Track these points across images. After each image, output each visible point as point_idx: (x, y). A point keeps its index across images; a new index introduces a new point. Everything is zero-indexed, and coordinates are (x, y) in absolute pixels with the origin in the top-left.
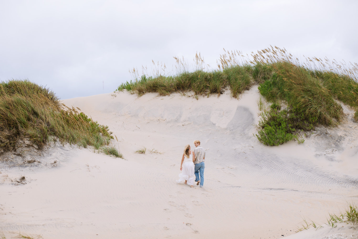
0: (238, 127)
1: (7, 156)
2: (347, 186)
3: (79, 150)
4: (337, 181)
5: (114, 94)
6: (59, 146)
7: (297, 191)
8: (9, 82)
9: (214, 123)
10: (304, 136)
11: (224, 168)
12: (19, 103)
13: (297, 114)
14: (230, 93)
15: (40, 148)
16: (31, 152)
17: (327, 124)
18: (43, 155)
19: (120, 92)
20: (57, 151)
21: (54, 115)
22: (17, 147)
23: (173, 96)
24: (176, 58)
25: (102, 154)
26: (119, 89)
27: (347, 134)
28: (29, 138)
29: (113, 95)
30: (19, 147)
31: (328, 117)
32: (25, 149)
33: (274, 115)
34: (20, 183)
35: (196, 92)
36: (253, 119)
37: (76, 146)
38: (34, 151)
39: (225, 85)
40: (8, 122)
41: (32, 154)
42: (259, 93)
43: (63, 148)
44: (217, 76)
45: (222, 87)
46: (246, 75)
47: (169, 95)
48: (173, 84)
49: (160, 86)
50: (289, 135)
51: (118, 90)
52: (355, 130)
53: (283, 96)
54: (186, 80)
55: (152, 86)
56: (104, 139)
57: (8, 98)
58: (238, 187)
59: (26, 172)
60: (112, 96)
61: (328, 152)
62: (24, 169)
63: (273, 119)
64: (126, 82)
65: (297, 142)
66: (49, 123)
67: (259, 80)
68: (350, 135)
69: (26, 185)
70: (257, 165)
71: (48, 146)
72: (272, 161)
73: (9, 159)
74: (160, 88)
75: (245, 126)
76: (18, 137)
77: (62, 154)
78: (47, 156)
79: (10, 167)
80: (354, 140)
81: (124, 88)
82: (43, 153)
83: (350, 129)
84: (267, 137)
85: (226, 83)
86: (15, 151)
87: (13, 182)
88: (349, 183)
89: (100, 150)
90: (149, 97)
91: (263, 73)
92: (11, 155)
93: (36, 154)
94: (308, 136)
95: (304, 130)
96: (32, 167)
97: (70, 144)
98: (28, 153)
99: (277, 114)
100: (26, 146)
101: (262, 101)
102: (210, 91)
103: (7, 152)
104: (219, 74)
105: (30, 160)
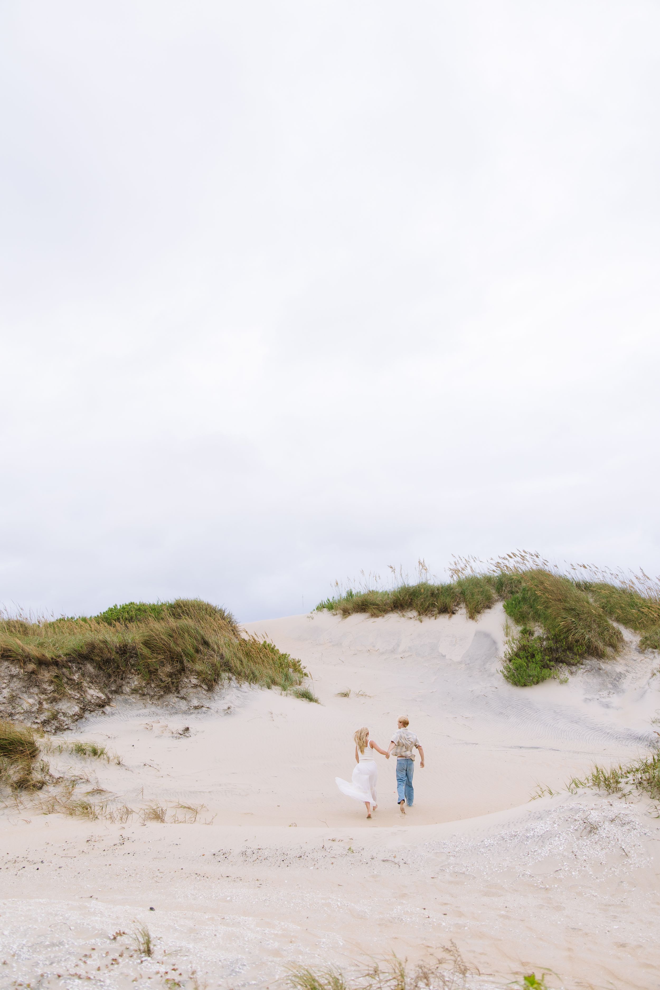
0: (476, 659)
1: (167, 700)
2: (630, 744)
3: (261, 691)
4: (615, 737)
5: (311, 615)
6: (235, 686)
7: (557, 750)
8: (175, 601)
9: (444, 654)
10: (567, 673)
11: (456, 718)
12: (186, 630)
13: (556, 642)
14: (466, 613)
15: (210, 689)
16: (199, 695)
17: (600, 655)
18: (214, 698)
19: (319, 612)
20: (232, 692)
21: (229, 644)
22: (181, 688)
23: (389, 618)
24: (391, 567)
25: (291, 697)
26: (317, 609)
27: (630, 669)
28: (197, 676)
29: (309, 616)
30: (183, 688)
31: (600, 645)
32: (191, 690)
33: (525, 643)
34: (182, 736)
35: (419, 612)
36: (497, 649)
37: (256, 686)
38: (203, 693)
39: (458, 602)
40: (170, 654)
41: (199, 696)
42: (505, 612)
43: (240, 689)
44: (447, 590)
45: (454, 604)
46: (487, 588)
47: (384, 616)
48: (388, 601)
49: (371, 604)
50: (546, 671)
51: (315, 609)
52: (641, 664)
53: (537, 617)
54: (406, 594)
55: (360, 604)
56: (295, 676)
57: (173, 623)
58: (474, 744)
59: (191, 721)
60: (308, 619)
61: (602, 696)
62: (188, 717)
63: (523, 648)
64: (327, 599)
65: (558, 680)
66: (222, 655)
67: (505, 595)
68: (634, 671)
69: (190, 738)
70: (501, 713)
71: (220, 686)
72: (523, 708)
73: (171, 703)
74: (372, 607)
75: (486, 658)
76: (183, 674)
77: (238, 697)
78: (219, 699)
79: (171, 714)
80: (640, 678)
81: (324, 608)
82: (214, 695)
83: (634, 662)
84: (515, 674)
85: (460, 599)
86: (178, 693)
87: (174, 735)
88: (631, 740)
89: (289, 692)
90: (357, 618)
91: (509, 586)
92: (172, 699)
93: (204, 697)
94: (573, 672)
95: (566, 664)
96: (199, 714)
97: (250, 684)
98: (195, 695)
99: (528, 642)
100: (192, 687)
101: (508, 623)
102: (438, 610)
103: (168, 694)
104: (449, 587)
105: (197, 705)
